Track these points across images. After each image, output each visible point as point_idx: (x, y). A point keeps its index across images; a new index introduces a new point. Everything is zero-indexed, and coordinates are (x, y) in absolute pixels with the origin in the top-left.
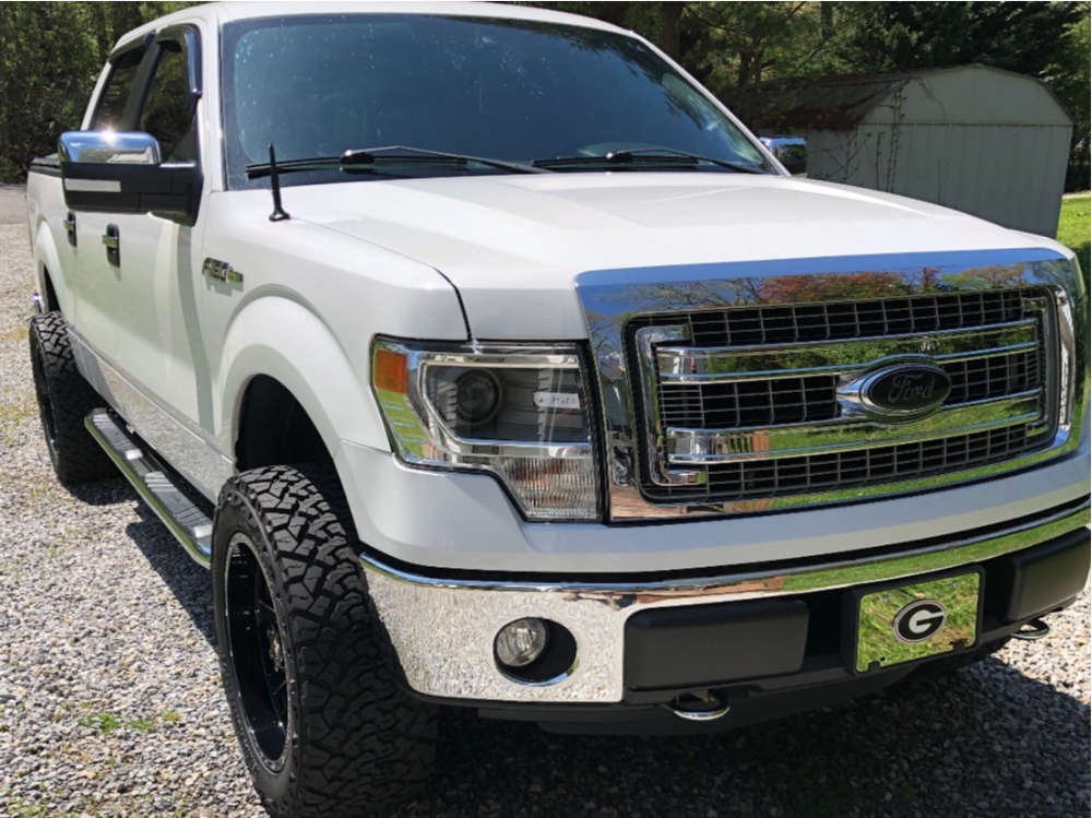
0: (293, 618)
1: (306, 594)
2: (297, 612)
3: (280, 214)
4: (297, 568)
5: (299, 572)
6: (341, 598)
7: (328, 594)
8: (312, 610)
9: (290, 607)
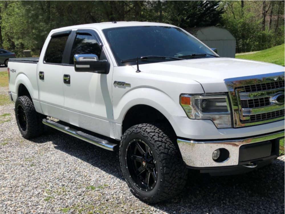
0: (161, 154)
1: (163, 149)
2: (162, 153)
3: (138, 71)
4: (160, 144)
5: (161, 144)
6: (170, 149)
7: (167, 148)
8: (165, 152)
9: (160, 152)
